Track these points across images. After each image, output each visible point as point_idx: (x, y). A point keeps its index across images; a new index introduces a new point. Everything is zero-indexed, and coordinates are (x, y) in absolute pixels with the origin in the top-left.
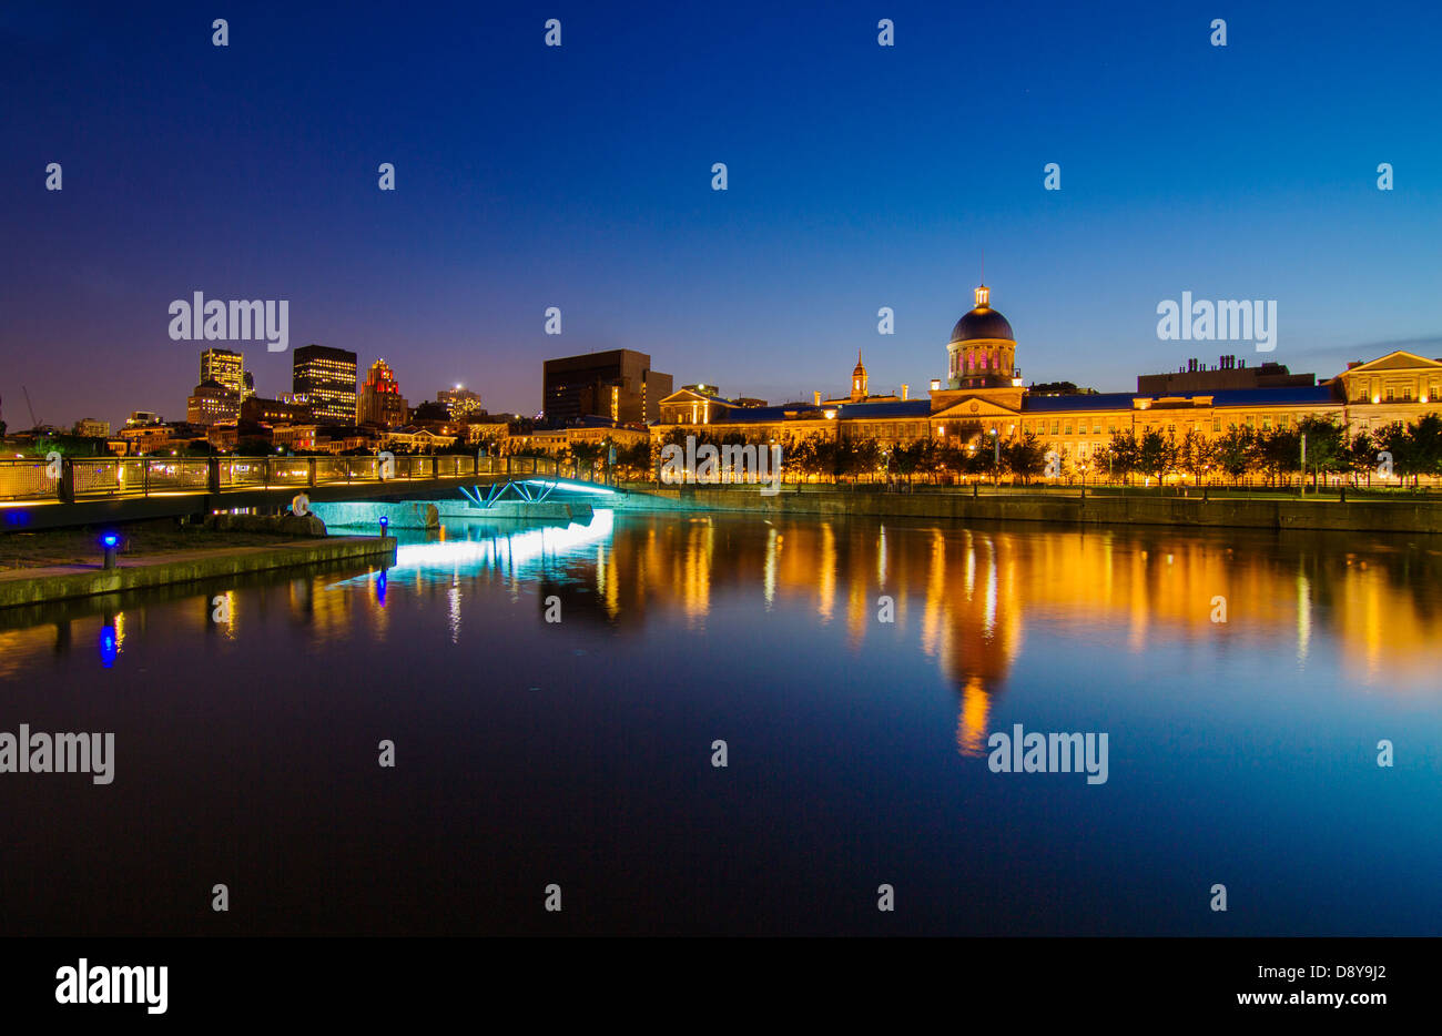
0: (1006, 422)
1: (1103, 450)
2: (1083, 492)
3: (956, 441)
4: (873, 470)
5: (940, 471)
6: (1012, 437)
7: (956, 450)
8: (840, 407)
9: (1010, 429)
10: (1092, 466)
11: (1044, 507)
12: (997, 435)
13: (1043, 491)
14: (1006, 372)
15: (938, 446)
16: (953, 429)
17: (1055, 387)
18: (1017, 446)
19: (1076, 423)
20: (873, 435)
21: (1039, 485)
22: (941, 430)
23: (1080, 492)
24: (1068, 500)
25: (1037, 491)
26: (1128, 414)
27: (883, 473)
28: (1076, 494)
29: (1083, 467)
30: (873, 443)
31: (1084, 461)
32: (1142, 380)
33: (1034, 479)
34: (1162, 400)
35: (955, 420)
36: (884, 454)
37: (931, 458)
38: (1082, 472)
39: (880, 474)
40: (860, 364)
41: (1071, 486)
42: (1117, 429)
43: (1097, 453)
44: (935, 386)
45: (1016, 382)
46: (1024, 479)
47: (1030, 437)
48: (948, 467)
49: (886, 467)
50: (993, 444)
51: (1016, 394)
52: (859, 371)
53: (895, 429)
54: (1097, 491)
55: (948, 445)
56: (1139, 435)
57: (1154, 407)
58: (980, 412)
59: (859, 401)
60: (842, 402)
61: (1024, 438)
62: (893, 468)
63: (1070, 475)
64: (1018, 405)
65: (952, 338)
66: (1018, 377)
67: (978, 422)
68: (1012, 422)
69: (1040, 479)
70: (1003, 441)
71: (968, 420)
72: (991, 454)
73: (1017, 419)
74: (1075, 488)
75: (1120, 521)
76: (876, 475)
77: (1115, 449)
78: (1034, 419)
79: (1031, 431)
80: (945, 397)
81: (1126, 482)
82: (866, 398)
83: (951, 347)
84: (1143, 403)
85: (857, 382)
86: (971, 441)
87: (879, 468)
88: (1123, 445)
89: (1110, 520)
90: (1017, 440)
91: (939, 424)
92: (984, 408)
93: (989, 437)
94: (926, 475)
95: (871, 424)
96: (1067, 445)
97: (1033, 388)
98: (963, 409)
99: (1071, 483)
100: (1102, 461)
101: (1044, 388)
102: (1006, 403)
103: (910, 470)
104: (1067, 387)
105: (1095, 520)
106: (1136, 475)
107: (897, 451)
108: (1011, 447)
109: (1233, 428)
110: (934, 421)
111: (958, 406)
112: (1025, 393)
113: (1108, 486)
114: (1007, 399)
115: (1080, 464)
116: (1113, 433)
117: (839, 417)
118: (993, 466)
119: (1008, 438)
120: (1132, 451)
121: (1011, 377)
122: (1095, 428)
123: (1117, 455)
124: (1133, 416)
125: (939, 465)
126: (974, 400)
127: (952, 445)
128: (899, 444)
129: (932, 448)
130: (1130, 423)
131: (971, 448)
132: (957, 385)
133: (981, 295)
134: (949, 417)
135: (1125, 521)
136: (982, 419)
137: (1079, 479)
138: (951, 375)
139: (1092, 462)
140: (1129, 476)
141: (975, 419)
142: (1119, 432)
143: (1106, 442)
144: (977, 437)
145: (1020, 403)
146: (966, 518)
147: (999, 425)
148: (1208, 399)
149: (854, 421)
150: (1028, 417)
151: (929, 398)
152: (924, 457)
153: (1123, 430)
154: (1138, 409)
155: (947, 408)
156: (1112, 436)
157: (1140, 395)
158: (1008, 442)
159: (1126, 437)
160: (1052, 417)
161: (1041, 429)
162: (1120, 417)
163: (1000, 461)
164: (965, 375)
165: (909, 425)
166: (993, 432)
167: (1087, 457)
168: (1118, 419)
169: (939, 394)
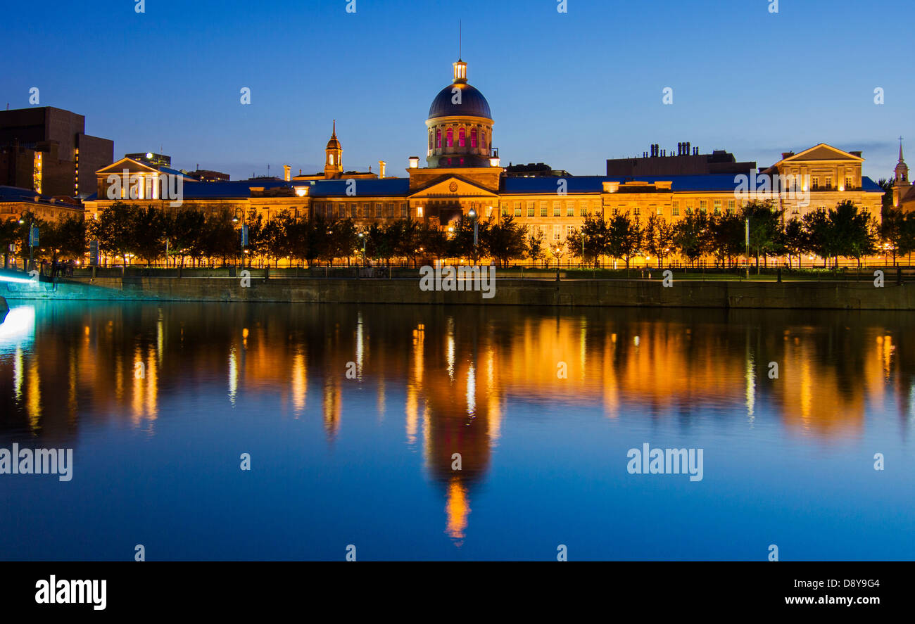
0: (484, 203)
1: (576, 232)
2: (558, 276)
3: (435, 222)
4: (350, 254)
5: (419, 254)
6: (490, 218)
7: (435, 231)
8: (313, 183)
9: (488, 212)
10: (566, 249)
11: (521, 290)
12: (476, 217)
13: (521, 275)
14: (484, 152)
15: (417, 227)
16: (431, 209)
17: (531, 168)
18: (496, 228)
19: (551, 205)
20: (349, 215)
21: (517, 268)
22: (420, 211)
23: (555, 275)
24: (544, 284)
25: (514, 275)
26: (598, 197)
27: (359, 257)
28: (551, 277)
29: (558, 250)
30: (349, 223)
31: (559, 244)
32: (611, 164)
33: (513, 262)
34: (628, 184)
35: (434, 200)
36: (361, 235)
37: (409, 240)
38: (557, 255)
39: (356, 258)
40: (334, 137)
41: (547, 269)
42: (588, 212)
43: (571, 236)
44: (414, 164)
45: (494, 162)
46: (502, 262)
47: (508, 220)
48: (427, 250)
49: (363, 250)
50: (472, 226)
51: (494, 174)
52: (333, 144)
53: (372, 210)
54: (572, 273)
55: (428, 227)
56: (608, 218)
57: (621, 191)
58: (459, 192)
59: (333, 178)
60: (315, 178)
61: (502, 220)
62: (370, 253)
63: (546, 258)
64: (496, 185)
65: (431, 113)
66: (496, 157)
67: (457, 202)
68: (491, 203)
69: (519, 262)
70: (482, 223)
71: (447, 200)
72: (470, 235)
73: (496, 199)
74: (552, 271)
75: (591, 304)
76: (352, 259)
77: (586, 231)
78: (512, 201)
79: (509, 213)
80: (424, 175)
81: (597, 264)
82: (341, 174)
83: (429, 123)
84: (611, 187)
85: (331, 156)
86: (451, 222)
87: (356, 251)
88: (593, 227)
89: (584, 303)
90: (496, 222)
91: (418, 204)
92: (463, 188)
93: (469, 218)
94: (405, 259)
95: (346, 202)
96: (543, 228)
97: (510, 168)
98: (442, 188)
99: (547, 266)
100: (575, 245)
101: (520, 169)
102: (485, 183)
103: (388, 255)
104: (542, 169)
105: (569, 304)
106: (606, 257)
107: (374, 232)
108: (489, 229)
109: (689, 212)
110: (413, 201)
111: (436, 186)
112: (502, 174)
113: (581, 269)
114: (486, 179)
115: (555, 247)
116: (585, 216)
117: (310, 195)
118: (472, 249)
119: (487, 220)
120: (602, 234)
121: (489, 157)
122: (569, 210)
123: (588, 237)
124: (603, 199)
125: (418, 248)
126: (453, 180)
127: (431, 226)
128: (376, 225)
129: (411, 230)
130: (600, 206)
131: (450, 230)
132: (435, 163)
133: (459, 70)
134: (428, 196)
135: (596, 304)
136: (461, 200)
137: (554, 262)
138: (429, 153)
139: (566, 245)
140: (600, 258)
141: (454, 200)
142: (590, 215)
143: (579, 224)
144: (456, 219)
145: (497, 183)
146: (446, 304)
147: (477, 207)
148: (667, 184)
149: (328, 199)
150: (506, 199)
151: (407, 175)
152: (403, 240)
153: (594, 214)
154: (607, 192)
155: (426, 187)
156: (584, 219)
157: (608, 179)
158: (486, 224)
159: (596, 219)
160: (529, 199)
161: (517, 211)
162: (591, 200)
163: (480, 243)
164: (444, 153)
165: (386, 204)
166: (472, 214)
167: (562, 240)
168: (590, 203)
169: (418, 172)
